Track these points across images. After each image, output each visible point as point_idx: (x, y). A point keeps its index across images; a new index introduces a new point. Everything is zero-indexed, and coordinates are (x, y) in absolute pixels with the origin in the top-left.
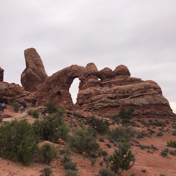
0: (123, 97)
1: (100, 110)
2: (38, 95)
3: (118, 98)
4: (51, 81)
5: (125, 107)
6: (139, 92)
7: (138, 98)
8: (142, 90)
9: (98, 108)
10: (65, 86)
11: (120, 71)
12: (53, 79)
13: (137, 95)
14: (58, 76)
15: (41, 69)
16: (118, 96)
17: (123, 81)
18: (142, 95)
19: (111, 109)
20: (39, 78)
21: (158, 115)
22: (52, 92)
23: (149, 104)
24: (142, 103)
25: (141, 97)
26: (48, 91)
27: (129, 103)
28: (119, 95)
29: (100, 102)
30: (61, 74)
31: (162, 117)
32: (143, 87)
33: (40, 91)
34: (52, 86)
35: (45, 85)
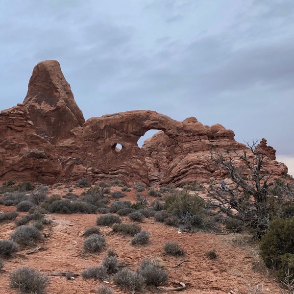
2: (78, 146)
4: (105, 127)
10: (128, 137)
11: (227, 133)
12: (108, 124)
14: (121, 121)
20: (73, 116)
22: (102, 143)
26: (95, 141)
30: (126, 119)
33: (82, 140)
34: (105, 133)
35: (90, 130)
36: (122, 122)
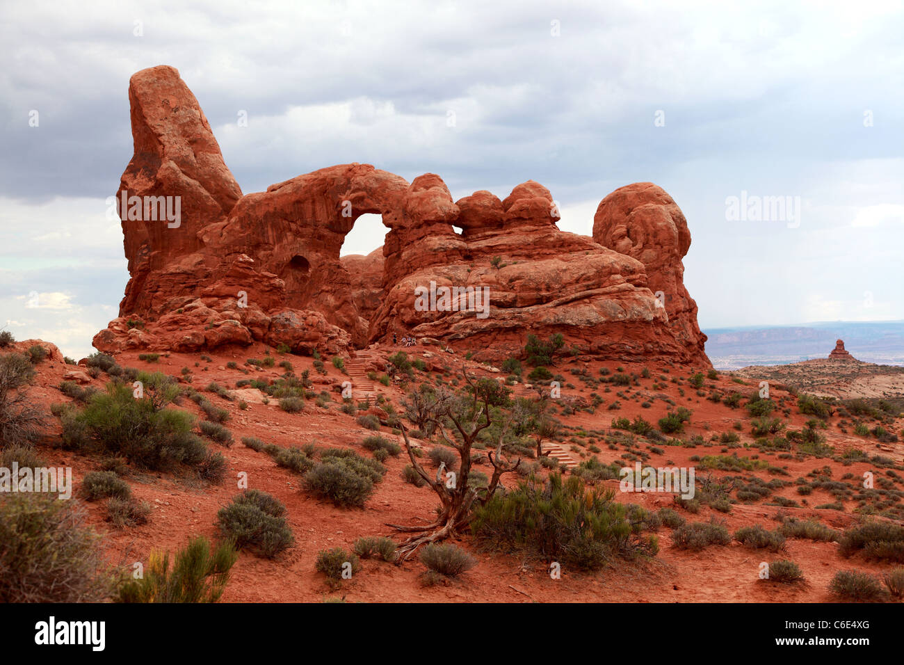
0: (535, 301)
1: (468, 340)
2: (210, 269)
3: (520, 305)
4: (265, 216)
5: (540, 332)
6: (580, 287)
7: (576, 303)
8: (589, 280)
9: (462, 336)
10: (321, 237)
11: (527, 209)
12: (271, 210)
13: (573, 296)
14: (294, 199)
15: (211, 158)
16: (521, 298)
17: (535, 243)
18: (588, 297)
19: (499, 337)
20: (207, 197)
21: (629, 354)
22: (267, 256)
23: (606, 322)
24: (588, 320)
25: (586, 300)
27: (552, 319)
28: (523, 294)
29: (468, 318)
30: (306, 192)
31: (640, 357)
32: (592, 272)
33: (219, 252)
34: (270, 233)
35: (238, 227)
36: (298, 202)
